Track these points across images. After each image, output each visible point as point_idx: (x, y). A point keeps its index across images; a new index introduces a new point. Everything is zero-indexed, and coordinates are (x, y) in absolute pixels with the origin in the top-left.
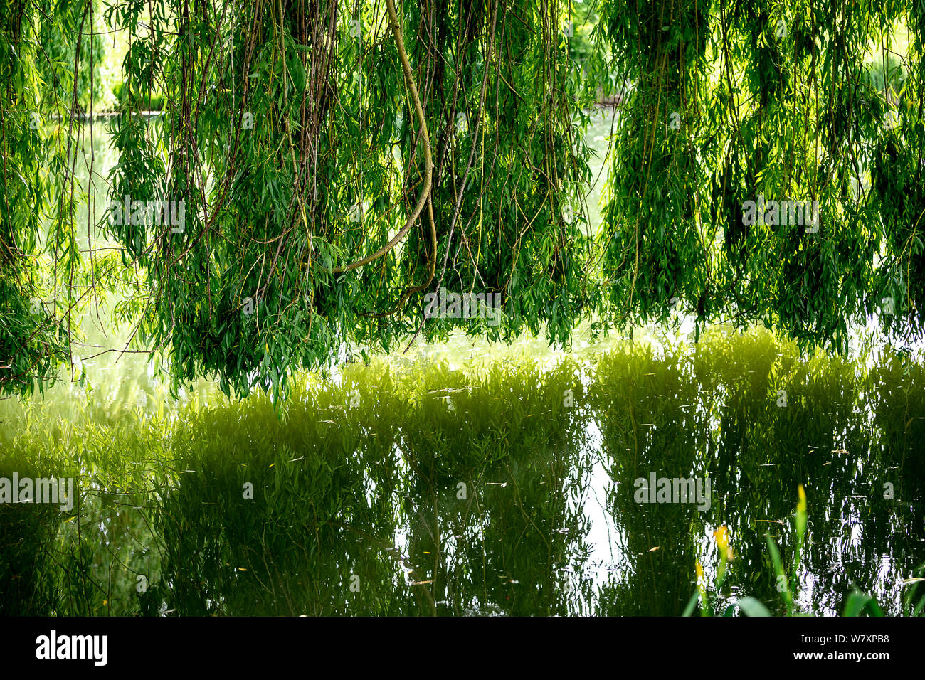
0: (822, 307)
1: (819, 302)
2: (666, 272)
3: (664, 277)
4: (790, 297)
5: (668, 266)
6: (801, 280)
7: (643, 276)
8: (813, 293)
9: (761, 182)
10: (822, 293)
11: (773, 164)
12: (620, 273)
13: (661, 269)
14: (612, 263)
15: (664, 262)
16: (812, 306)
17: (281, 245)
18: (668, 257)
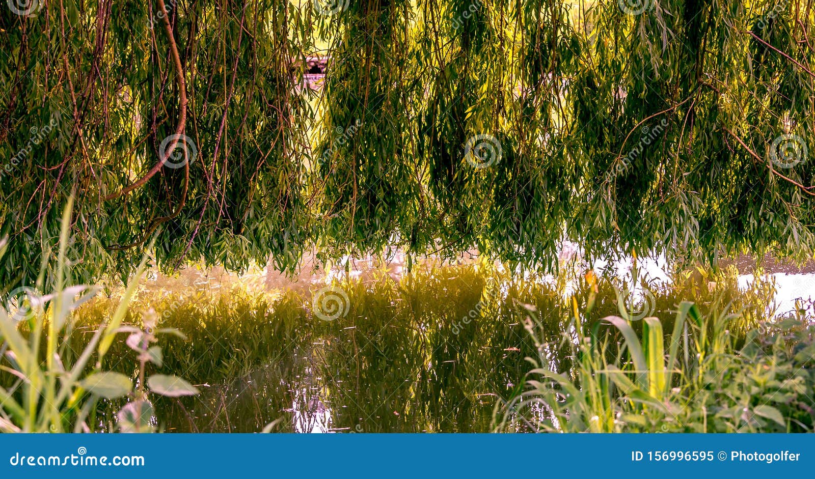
0: (533, 230)
1: (530, 225)
2: (382, 204)
3: (381, 209)
4: (503, 220)
5: (384, 199)
6: (513, 205)
7: (361, 209)
8: (524, 217)
9: (470, 117)
10: (532, 217)
11: (484, 99)
12: (339, 207)
13: (378, 202)
14: (331, 198)
15: (380, 195)
16: (525, 228)
17: (61, 171)
18: (384, 190)
